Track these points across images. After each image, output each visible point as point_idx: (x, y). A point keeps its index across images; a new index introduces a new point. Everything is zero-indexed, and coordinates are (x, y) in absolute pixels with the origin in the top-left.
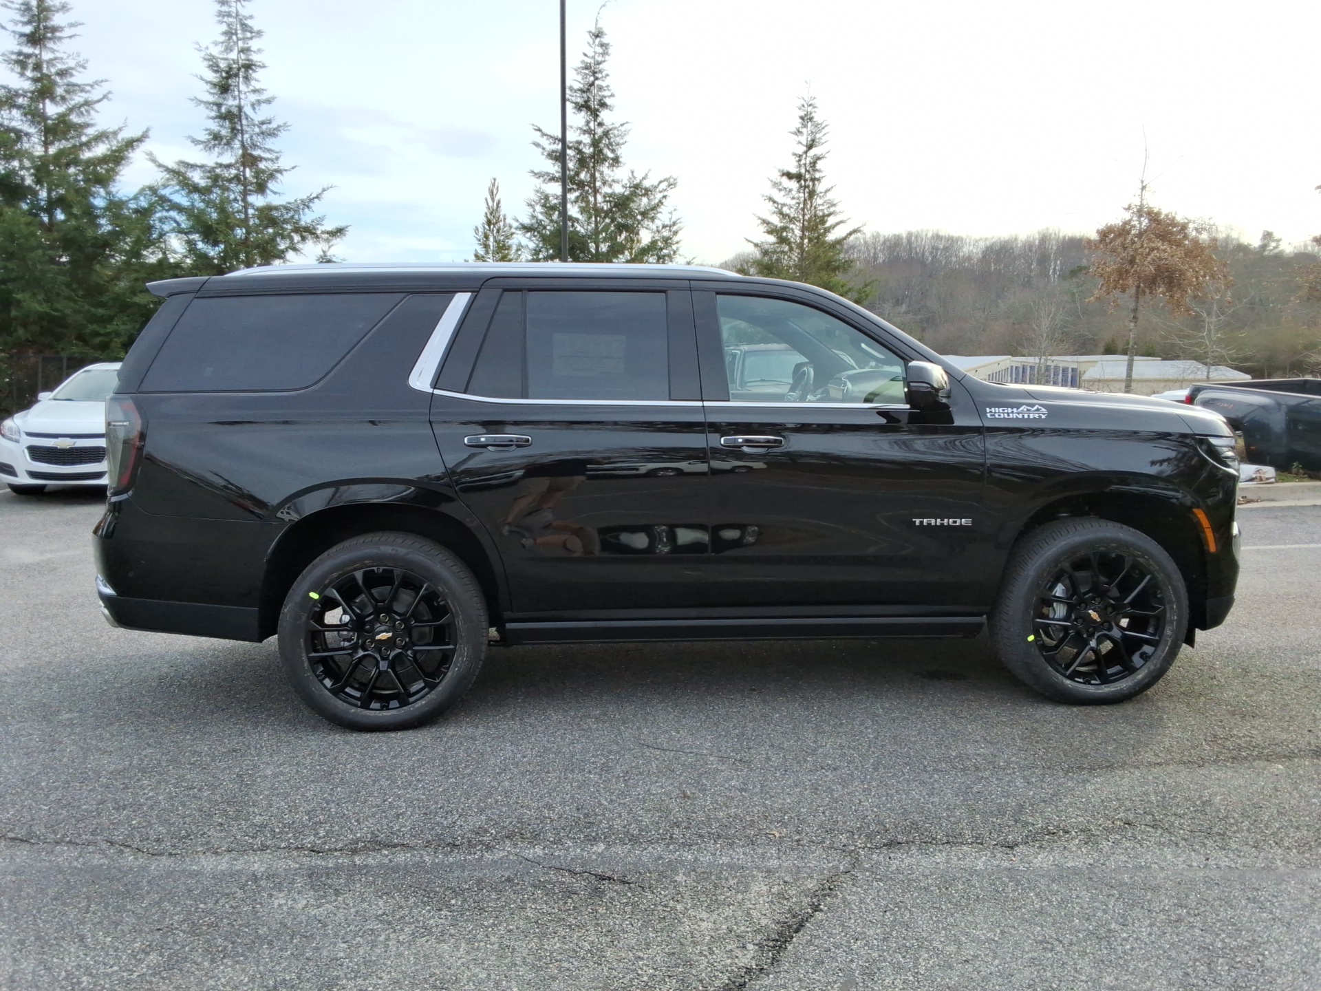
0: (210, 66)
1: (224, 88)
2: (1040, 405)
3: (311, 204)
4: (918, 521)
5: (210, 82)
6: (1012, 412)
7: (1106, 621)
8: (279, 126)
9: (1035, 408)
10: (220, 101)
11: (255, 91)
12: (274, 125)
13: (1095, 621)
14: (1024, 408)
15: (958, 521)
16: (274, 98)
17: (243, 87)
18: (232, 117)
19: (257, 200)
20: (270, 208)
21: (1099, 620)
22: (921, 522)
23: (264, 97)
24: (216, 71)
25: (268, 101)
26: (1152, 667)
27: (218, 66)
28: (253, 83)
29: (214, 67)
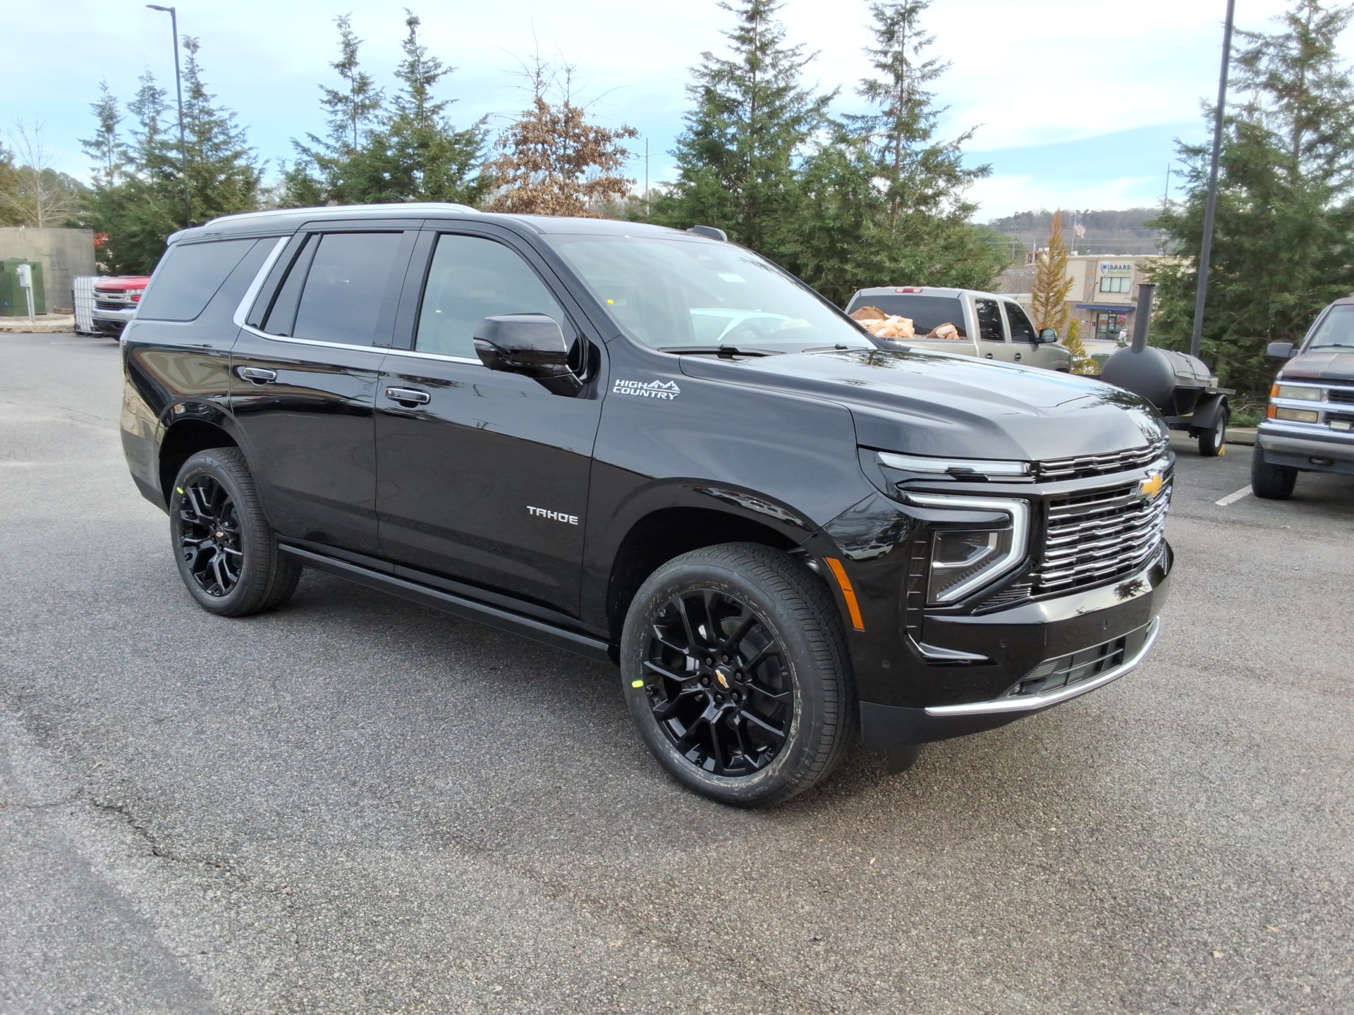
0: (876, 15)
1: (889, 35)
2: (676, 381)
3: (959, 146)
4: (531, 508)
5: (879, 31)
6: (642, 388)
7: (735, 690)
8: (942, 66)
9: (669, 385)
10: (887, 48)
11: (918, 34)
12: (936, 66)
13: (721, 686)
14: (656, 384)
15: (566, 516)
16: (934, 37)
17: (907, 33)
18: (897, 66)
19: (919, 146)
20: (934, 152)
21: (727, 686)
22: (534, 511)
23: (923, 38)
24: (882, 20)
25: (929, 42)
26: (770, 773)
27: (883, 14)
28: (914, 25)
29: (880, 15)
